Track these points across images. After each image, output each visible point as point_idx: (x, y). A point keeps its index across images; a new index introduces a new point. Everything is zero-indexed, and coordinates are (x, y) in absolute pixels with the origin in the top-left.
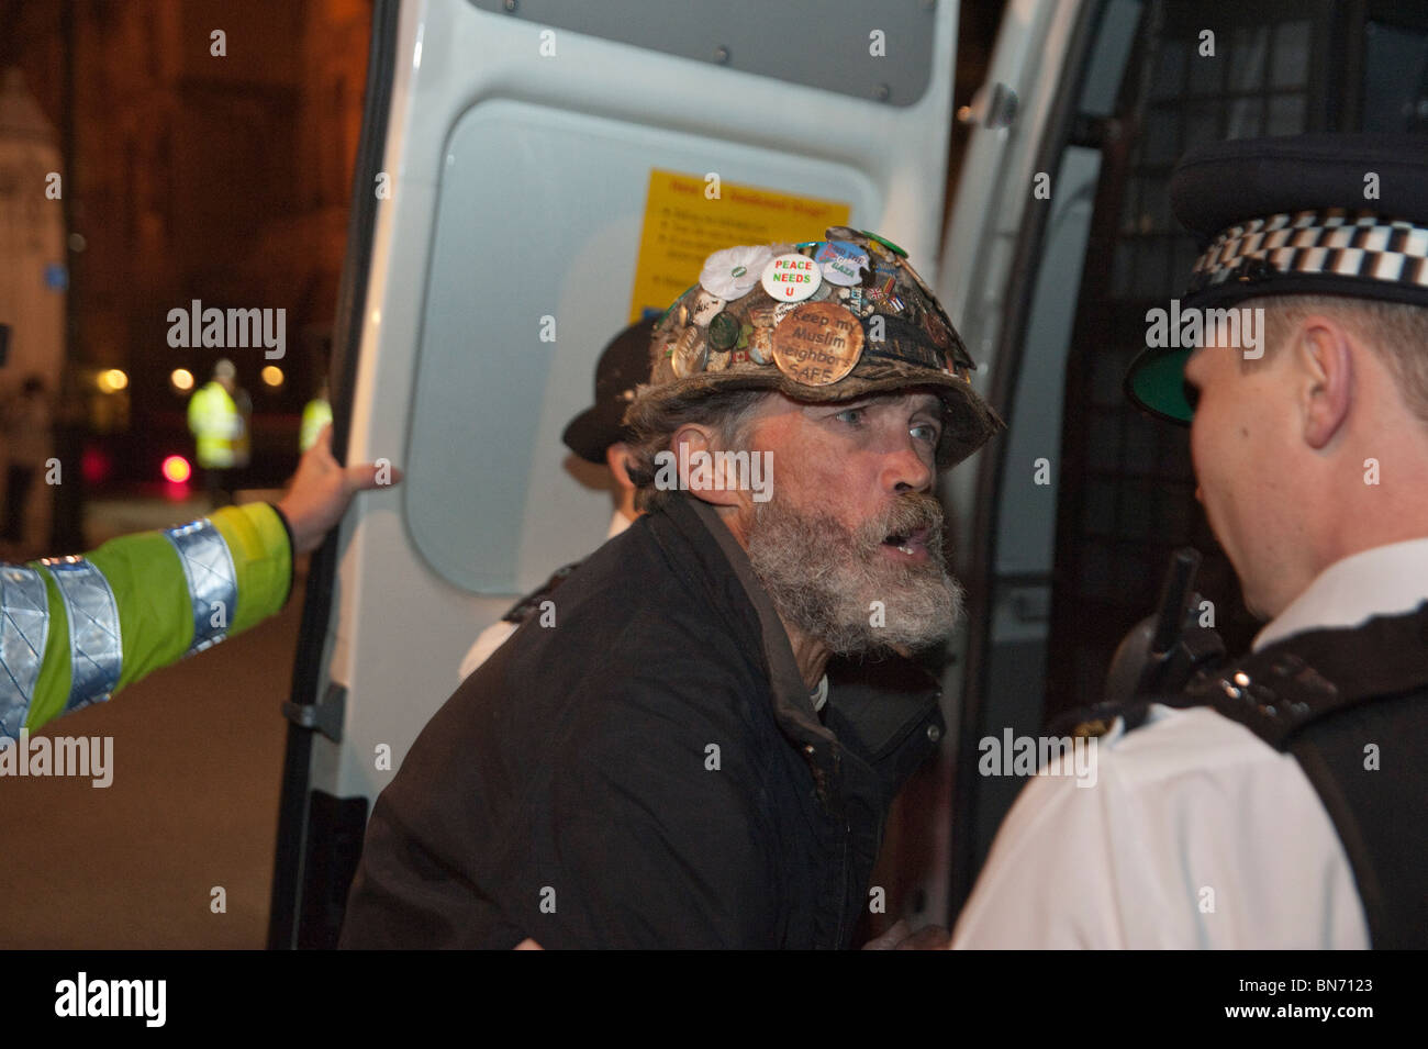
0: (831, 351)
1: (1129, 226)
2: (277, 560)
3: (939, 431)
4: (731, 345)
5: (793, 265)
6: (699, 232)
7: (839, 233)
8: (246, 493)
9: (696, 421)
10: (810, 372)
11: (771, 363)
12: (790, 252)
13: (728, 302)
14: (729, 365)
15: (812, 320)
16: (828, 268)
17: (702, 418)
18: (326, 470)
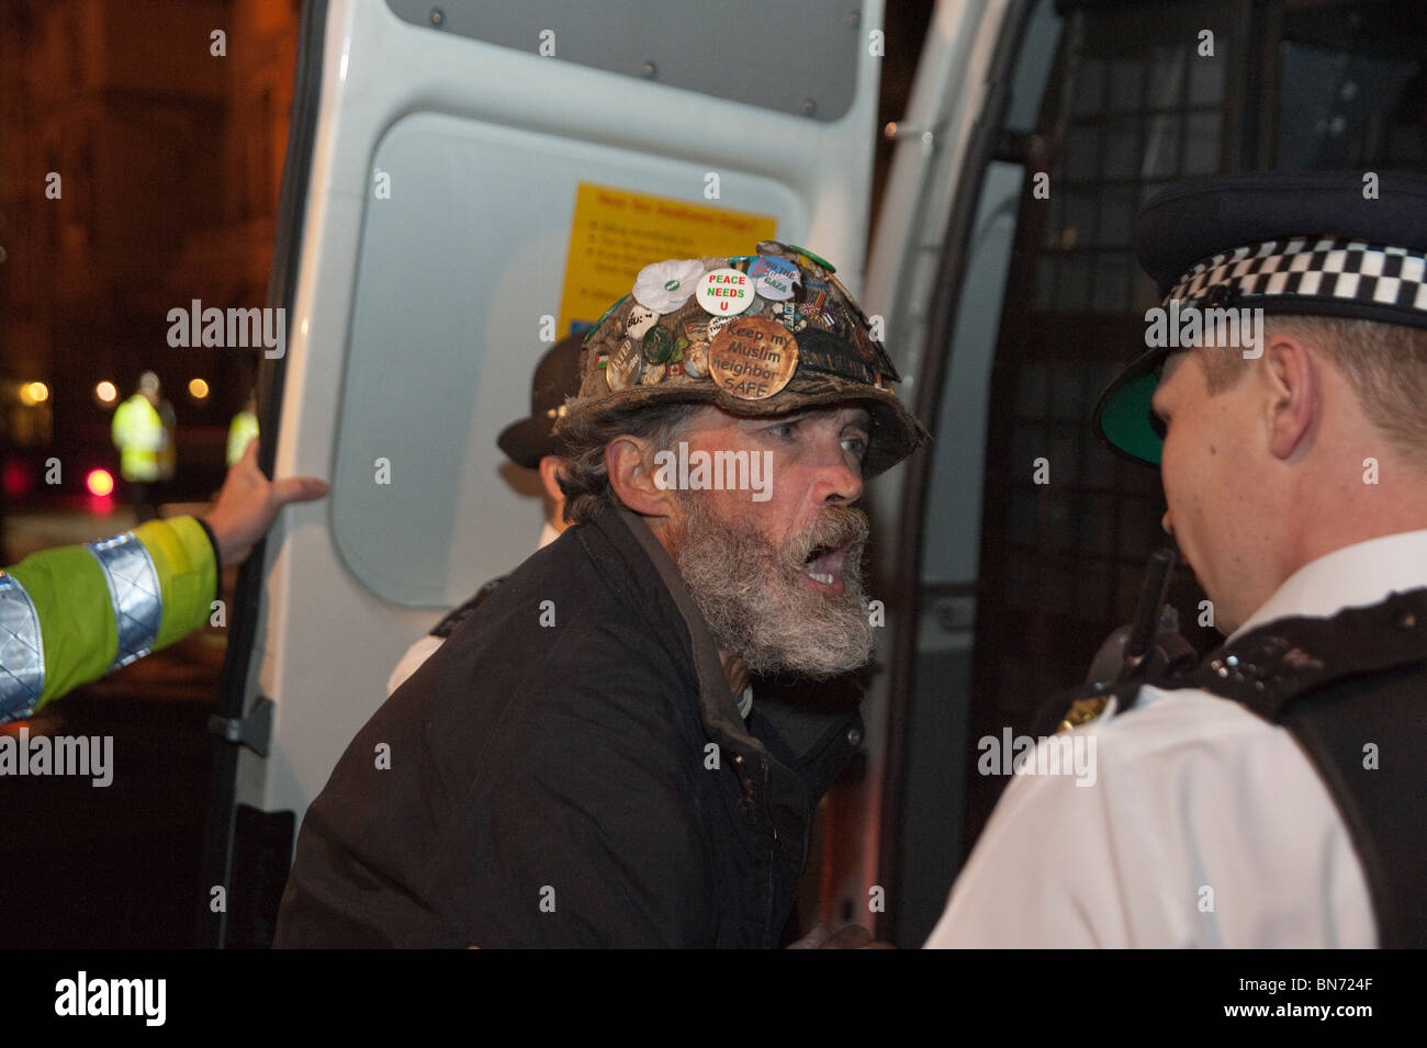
0: (767, 365)
1: (1052, 240)
2: (203, 573)
3: (866, 442)
4: (665, 358)
5: (727, 280)
6: (627, 245)
7: (770, 248)
8: (171, 507)
9: (629, 433)
10: (746, 386)
11: (707, 377)
12: (723, 267)
13: (662, 315)
14: (664, 379)
15: (747, 335)
16: (761, 282)
17: (636, 430)
18: (254, 485)
